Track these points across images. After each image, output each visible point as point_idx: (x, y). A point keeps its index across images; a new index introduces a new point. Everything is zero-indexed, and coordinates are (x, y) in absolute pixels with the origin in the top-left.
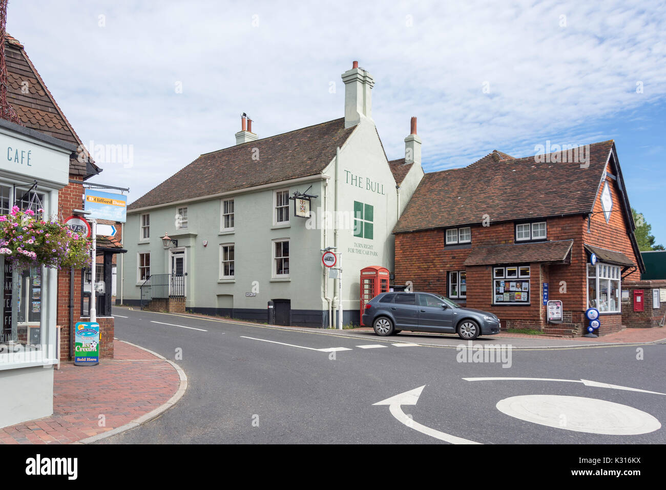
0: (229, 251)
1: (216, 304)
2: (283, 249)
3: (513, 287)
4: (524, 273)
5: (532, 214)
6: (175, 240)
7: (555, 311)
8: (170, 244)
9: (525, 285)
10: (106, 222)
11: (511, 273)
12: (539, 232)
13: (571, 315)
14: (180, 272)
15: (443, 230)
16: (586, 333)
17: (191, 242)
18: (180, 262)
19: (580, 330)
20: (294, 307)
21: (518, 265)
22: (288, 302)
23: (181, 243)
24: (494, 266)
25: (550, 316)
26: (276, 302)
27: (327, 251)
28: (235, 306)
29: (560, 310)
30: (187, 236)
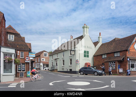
0: (64, 61)
1: (62, 70)
2: (71, 60)
3: (113, 66)
4: (115, 63)
5: (117, 51)
6: (56, 59)
7: (121, 70)
8: (55, 60)
9: (115, 65)
10: (32, 57)
11: (112, 63)
12: (119, 55)
13: (124, 71)
14: (57, 65)
15: (102, 55)
16: (127, 75)
17: (58, 60)
18: (57, 63)
19: (126, 74)
20: (72, 70)
21: (113, 61)
22: (71, 69)
23: (57, 60)
24: (109, 62)
25: (120, 71)
26: (70, 70)
27: (77, 60)
28: (65, 71)
29: (122, 70)
30: (58, 59)
